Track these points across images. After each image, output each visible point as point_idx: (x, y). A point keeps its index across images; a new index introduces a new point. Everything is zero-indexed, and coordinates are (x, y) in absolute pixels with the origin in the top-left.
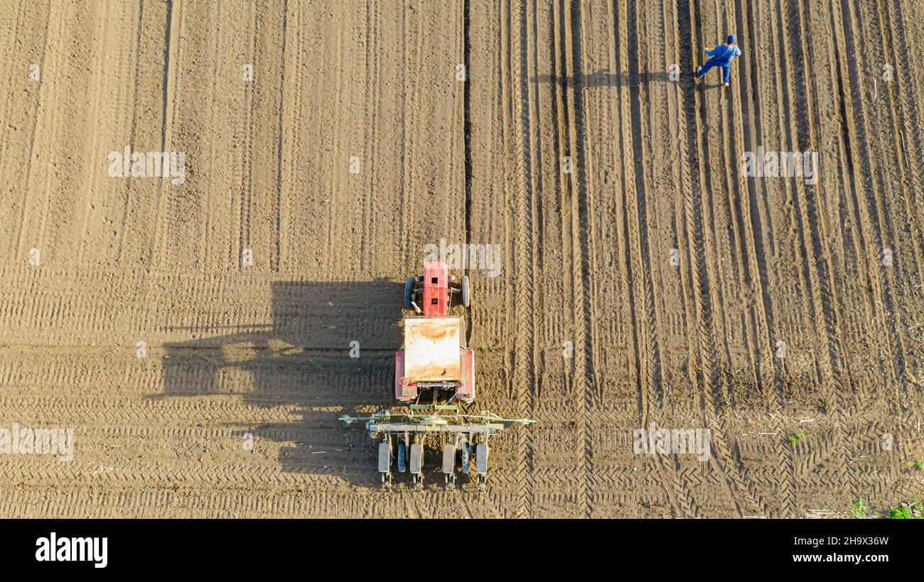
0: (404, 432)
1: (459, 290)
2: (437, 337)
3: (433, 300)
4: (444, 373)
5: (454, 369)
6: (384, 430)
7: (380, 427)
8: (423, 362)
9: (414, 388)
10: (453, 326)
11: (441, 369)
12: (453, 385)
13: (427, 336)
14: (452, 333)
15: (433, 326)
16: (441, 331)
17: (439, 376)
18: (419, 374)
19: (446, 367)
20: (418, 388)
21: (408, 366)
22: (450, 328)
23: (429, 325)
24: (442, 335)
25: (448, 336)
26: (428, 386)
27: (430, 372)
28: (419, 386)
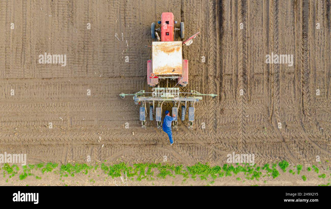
0: (152, 101)
1: (179, 29)
2: (170, 51)
3: (166, 33)
4: (174, 71)
5: (179, 68)
6: (142, 100)
7: (140, 99)
8: (163, 65)
9: (157, 79)
10: (179, 45)
11: (172, 69)
12: (177, 77)
13: (164, 51)
14: (178, 49)
15: (168, 46)
16: (172, 48)
17: (171, 72)
18: (160, 71)
19: (174, 68)
20: (159, 79)
21: (155, 67)
22: (177, 47)
23: (165, 45)
24: (172, 50)
25: (175, 51)
26: (164, 78)
27: (166, 70)
28: (160, 77)
